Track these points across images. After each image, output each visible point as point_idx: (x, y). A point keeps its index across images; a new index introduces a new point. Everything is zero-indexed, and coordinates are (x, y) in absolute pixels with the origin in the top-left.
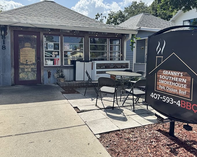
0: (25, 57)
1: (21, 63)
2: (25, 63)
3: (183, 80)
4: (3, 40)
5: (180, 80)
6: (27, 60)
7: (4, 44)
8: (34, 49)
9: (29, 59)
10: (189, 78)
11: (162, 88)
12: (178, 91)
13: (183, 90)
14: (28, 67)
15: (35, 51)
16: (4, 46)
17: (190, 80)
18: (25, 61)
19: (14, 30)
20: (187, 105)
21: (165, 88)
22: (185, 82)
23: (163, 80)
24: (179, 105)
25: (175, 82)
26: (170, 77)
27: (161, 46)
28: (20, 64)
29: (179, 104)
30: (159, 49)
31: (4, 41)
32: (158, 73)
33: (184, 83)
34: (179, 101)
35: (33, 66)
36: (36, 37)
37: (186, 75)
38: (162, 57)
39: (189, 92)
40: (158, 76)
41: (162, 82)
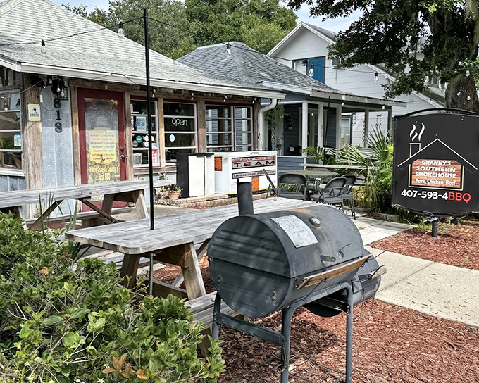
0: (99, 149)
1: (91, 162)
2: (98, 161)
3: (451, 169)
4: (57, 109)
5: (447, 169)
6: (102, 156)
7: (59, 119)
8: (113, 131)
9: (106, 153)
10: (459, 167)
11: (420, 182)
12: (445, 182)
13: (452, 180)
14: (104, 169)
15: (114, 134)
16: (59, 125)
17: (460, 168)
18: (99, 157)
19: (78, 88)
20: (457, 196)
21: (426, 181)
22: (454, 171)
23: (421, 172)
24: (446, 198)
25: (441, 172)
26: (433, 168)
27: (418, 130)
28: (90, 164)
29: (445, 196)
30: (414, 134)
31: (58, 112)
32: (413, 164)
33: (452, 173)
34: (446, 194)
35: (113, 169)
36: (116, 102)
37: (455, 164)
38: (420, 144)
39: (459, 181)
40: (413, 167)
41: (420, 174)
